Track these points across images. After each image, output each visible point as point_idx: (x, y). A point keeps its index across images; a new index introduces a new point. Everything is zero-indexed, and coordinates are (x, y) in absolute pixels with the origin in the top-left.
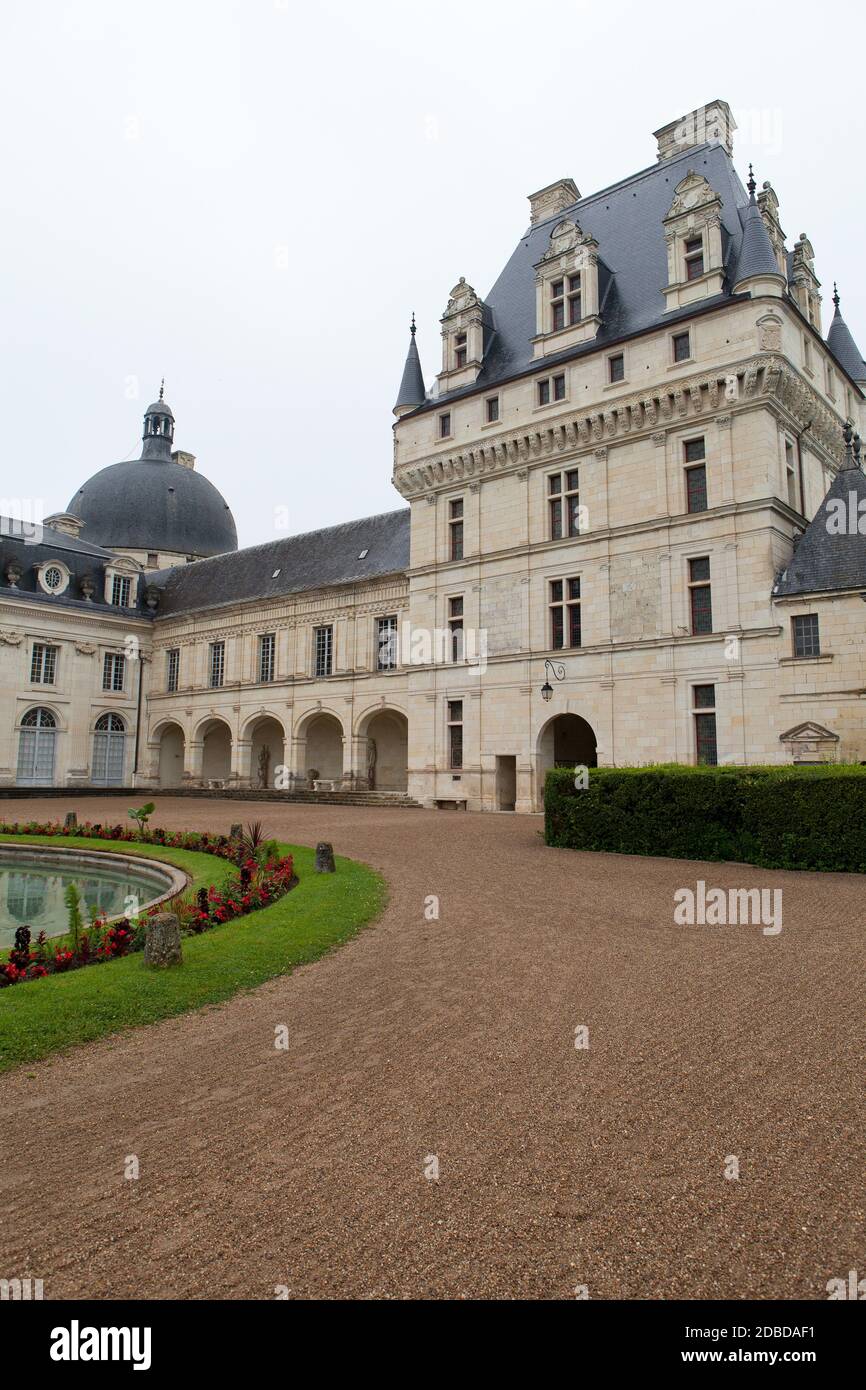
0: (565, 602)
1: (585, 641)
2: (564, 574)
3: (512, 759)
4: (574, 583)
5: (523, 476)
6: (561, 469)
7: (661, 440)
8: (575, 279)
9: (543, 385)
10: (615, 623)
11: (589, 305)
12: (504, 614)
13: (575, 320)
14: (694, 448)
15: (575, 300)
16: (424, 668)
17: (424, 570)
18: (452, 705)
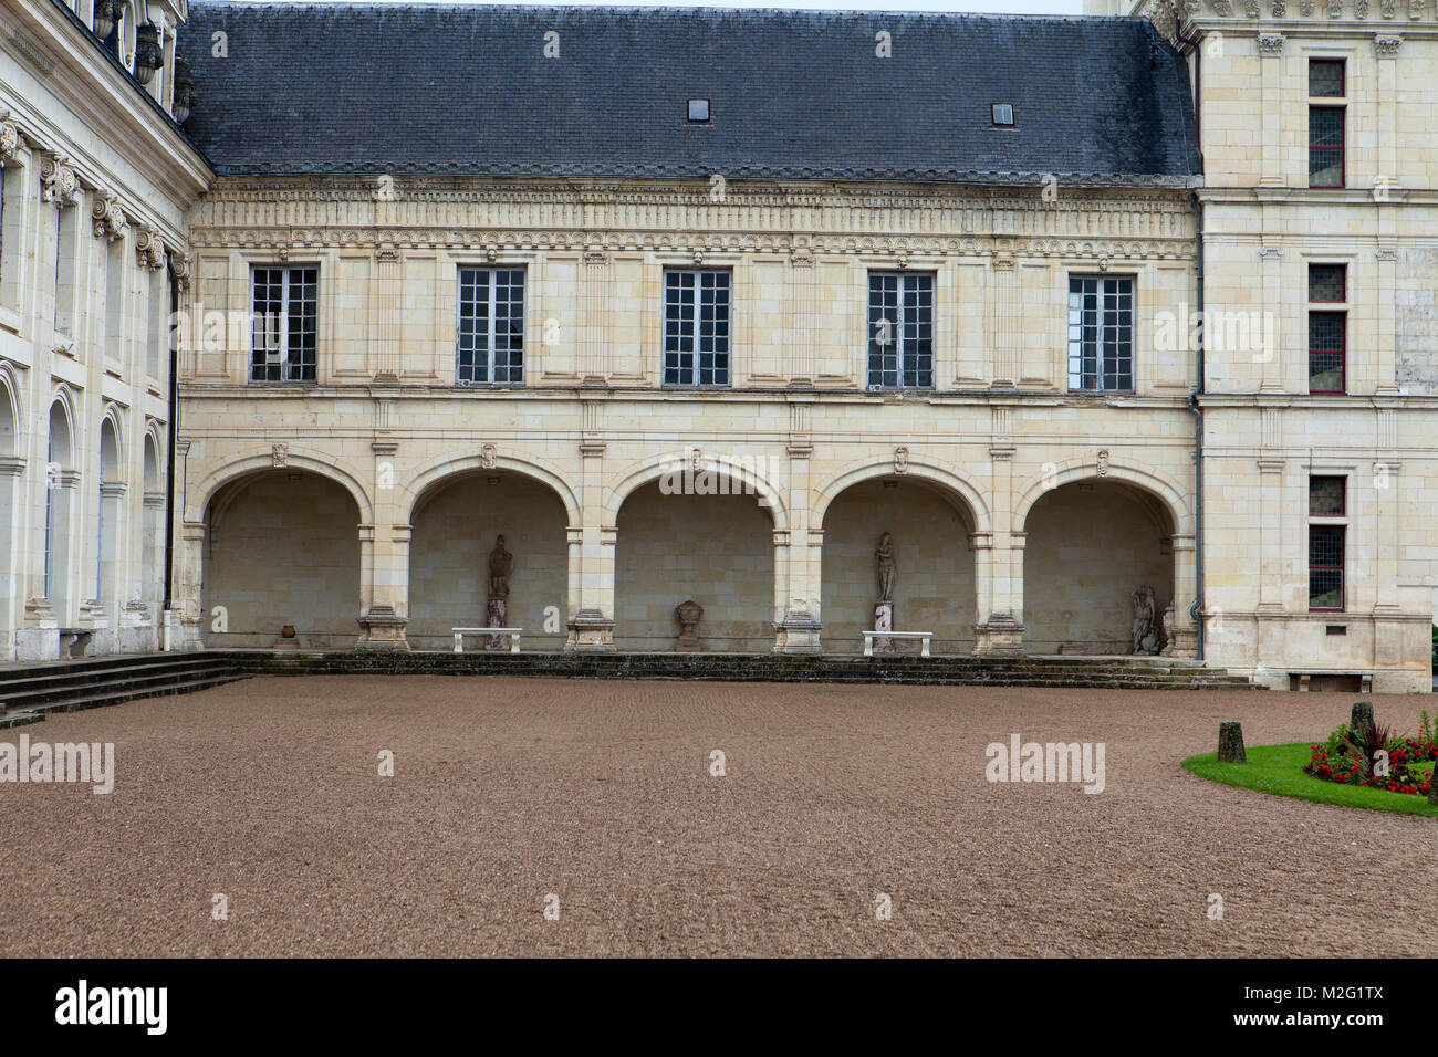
16: (1254, 403)
17: (1254, 196)
18: (1316, 482)
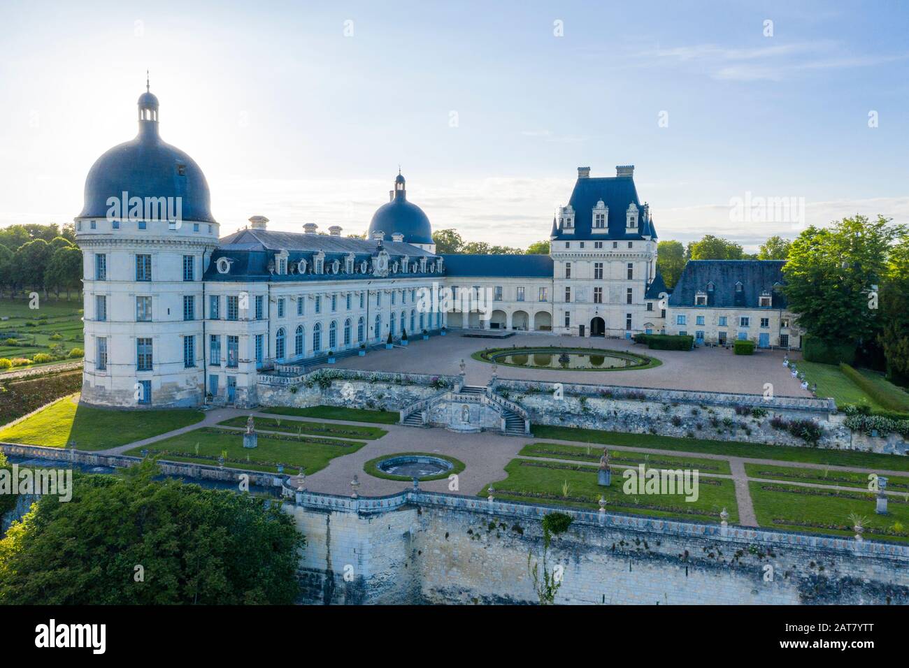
0: (598, 293)
1: (603, 302)
2: (598, 287)
3: (584, 326)
4: (600, 289)
5: (588, 262)
6: (599, 262)
7: (623, 262)
8: (603, 216)
9: (596, 243)
10: (611, 299)
11: (606, 224)
12: (582, 293)
13: (603, 227)
14: (630, 265)
15: (603, 221)
16: (559, 303)
17: (559, 279)
18: (566, 312)
